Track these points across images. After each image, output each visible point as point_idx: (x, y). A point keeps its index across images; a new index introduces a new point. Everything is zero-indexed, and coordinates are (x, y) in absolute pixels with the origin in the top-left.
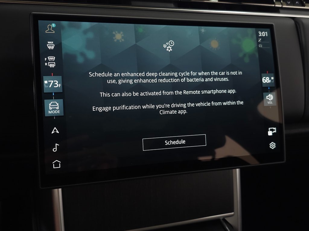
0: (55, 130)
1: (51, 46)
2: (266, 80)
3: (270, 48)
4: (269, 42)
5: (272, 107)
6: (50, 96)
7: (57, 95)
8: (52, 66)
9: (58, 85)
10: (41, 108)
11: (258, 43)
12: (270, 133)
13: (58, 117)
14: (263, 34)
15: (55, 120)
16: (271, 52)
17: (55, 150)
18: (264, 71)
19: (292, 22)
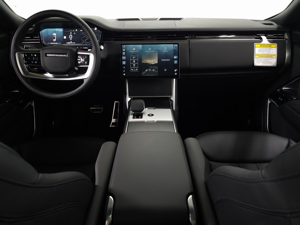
0: (124, 67)
1: (124, 50)
2: (175, 57)
3: (177, 49)
4: (177, 47)
5: (177, 64)
6: (123, 60)
7: (125, 60)
8: (124, 54)
9: (125, 58)
10: (122, 63)
11: (174, 48)
12: (175, 71)
13: (125, 65)
14: (176, 45)
15: (124, 65)
16: (177, 50)
17: (124, 71)
18: (175, 55)
19: (188, 42)
